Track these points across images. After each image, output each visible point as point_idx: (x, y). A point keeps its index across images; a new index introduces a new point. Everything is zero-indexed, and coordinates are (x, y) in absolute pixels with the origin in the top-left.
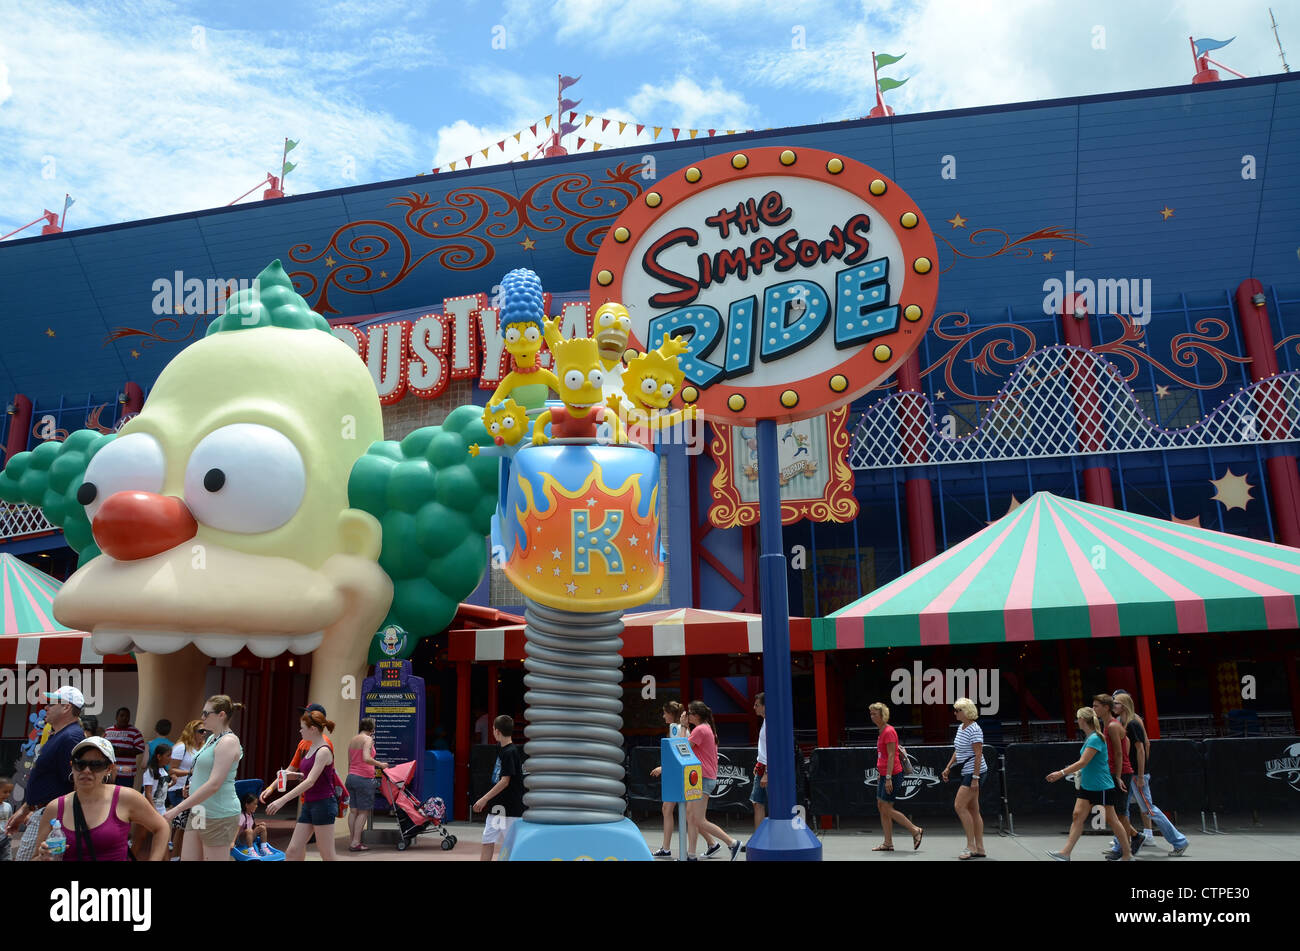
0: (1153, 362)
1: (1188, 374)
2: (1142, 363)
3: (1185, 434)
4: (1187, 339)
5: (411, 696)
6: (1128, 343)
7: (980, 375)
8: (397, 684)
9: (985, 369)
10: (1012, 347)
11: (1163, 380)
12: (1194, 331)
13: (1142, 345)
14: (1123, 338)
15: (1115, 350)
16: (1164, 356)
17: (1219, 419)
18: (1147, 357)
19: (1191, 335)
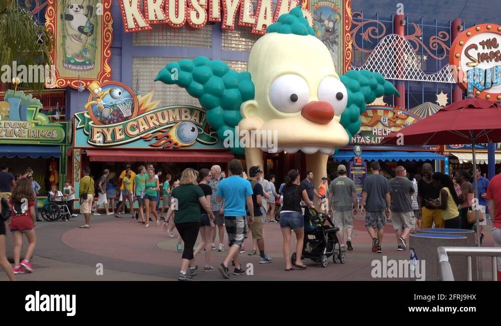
0: (423, 46)
1: (433, 52)
2: (420, 46)
3: (432, 76)
4: (435, 39)
5: (364, 168)
6: (416, 36)
7: (365, 41)
8: (360, 164)
9: (367, 38)
10: (377, 31)
11: (425, 53)
12: (438, 36)
13: (421, 38)
14: (415, 35)
15: (412, 39)
16: (427, 45)
17: (443, 72)
18: (422, 43)
19: (436, 37)
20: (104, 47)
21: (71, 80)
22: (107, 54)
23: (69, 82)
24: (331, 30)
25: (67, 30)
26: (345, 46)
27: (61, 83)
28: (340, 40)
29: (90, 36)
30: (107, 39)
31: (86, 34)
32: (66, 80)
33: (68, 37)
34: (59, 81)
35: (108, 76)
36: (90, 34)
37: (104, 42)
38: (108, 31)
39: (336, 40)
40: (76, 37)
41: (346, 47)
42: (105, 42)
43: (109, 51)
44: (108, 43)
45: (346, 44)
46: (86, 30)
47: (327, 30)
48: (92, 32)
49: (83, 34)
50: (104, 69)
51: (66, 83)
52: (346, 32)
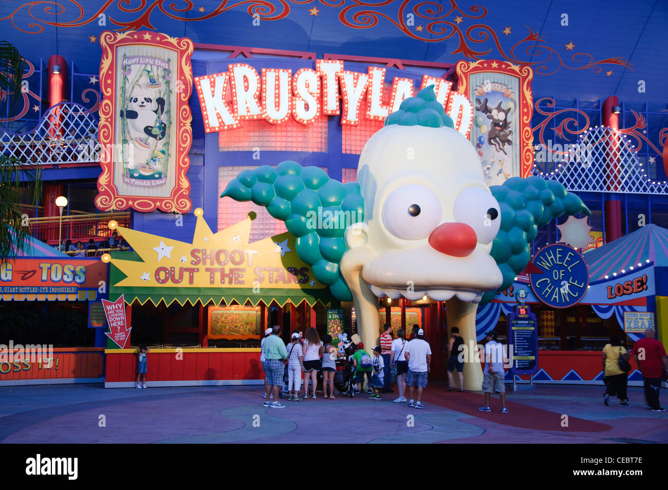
20: (180, 153)
21: (134, 200)
22: (184, 163)
23: (131, 203)
24: (501, 124)
25: (129, 132)
26: (522, 145)
27: (120, 203)
28: (515, 138)
29: (160, 139)
30: (184, 142)
31: (155, 136)
32: (127, 199)
33: (130, 141)
34: (117, 201)
35: (184, 193)
36: (161, 137)
37: (180, 146)
38: (186, 131)
39: (509, 138)
40: (142, 141)
41: (524, 147)
42: (182, 147)
43: (186, 160)
44: (184, 148)
45: (524, 142)
46: (156, 131)
47: (496, 124)
48: (163, 134)
49: (150, 137)
50: (179, 185)
51: (127, 203)
52: (525, 125)
